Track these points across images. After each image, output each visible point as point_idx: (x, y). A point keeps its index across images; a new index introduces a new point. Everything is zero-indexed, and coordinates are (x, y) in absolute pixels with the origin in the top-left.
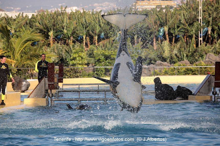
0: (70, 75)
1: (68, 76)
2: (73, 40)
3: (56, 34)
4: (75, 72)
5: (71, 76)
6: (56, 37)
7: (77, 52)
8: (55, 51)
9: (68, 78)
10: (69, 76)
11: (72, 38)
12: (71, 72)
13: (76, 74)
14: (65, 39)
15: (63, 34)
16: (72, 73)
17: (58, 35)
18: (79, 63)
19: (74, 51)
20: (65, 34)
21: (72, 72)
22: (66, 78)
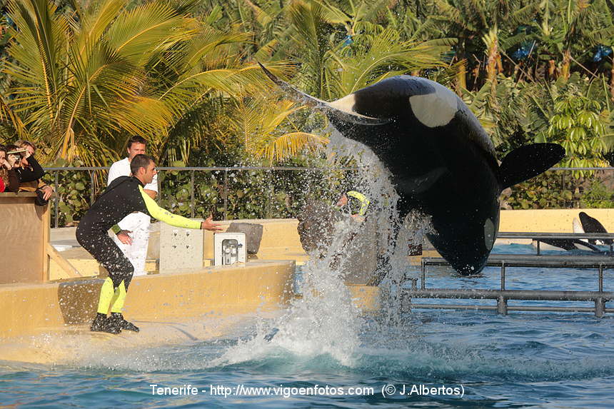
0: (540, 198)
1: (530, 199)
2: (571, 62)
3: (509, 42)
4: (557, 185)
5: (542, 201)
6: (511, 52)
7: (569, 110)
8: (493, 105)
9: (530, 207)
10: (535, 199)
11: (567, 57)
12: (542, 186)
13: (559, 192)
14: (546, 57)
15: (538, 41)
16: (545, 190)
17: (518, 46)
18: (577, 153)
19: (559, 106)
20: (544, 40)
21: (547, 187)
22: (524, 206)
